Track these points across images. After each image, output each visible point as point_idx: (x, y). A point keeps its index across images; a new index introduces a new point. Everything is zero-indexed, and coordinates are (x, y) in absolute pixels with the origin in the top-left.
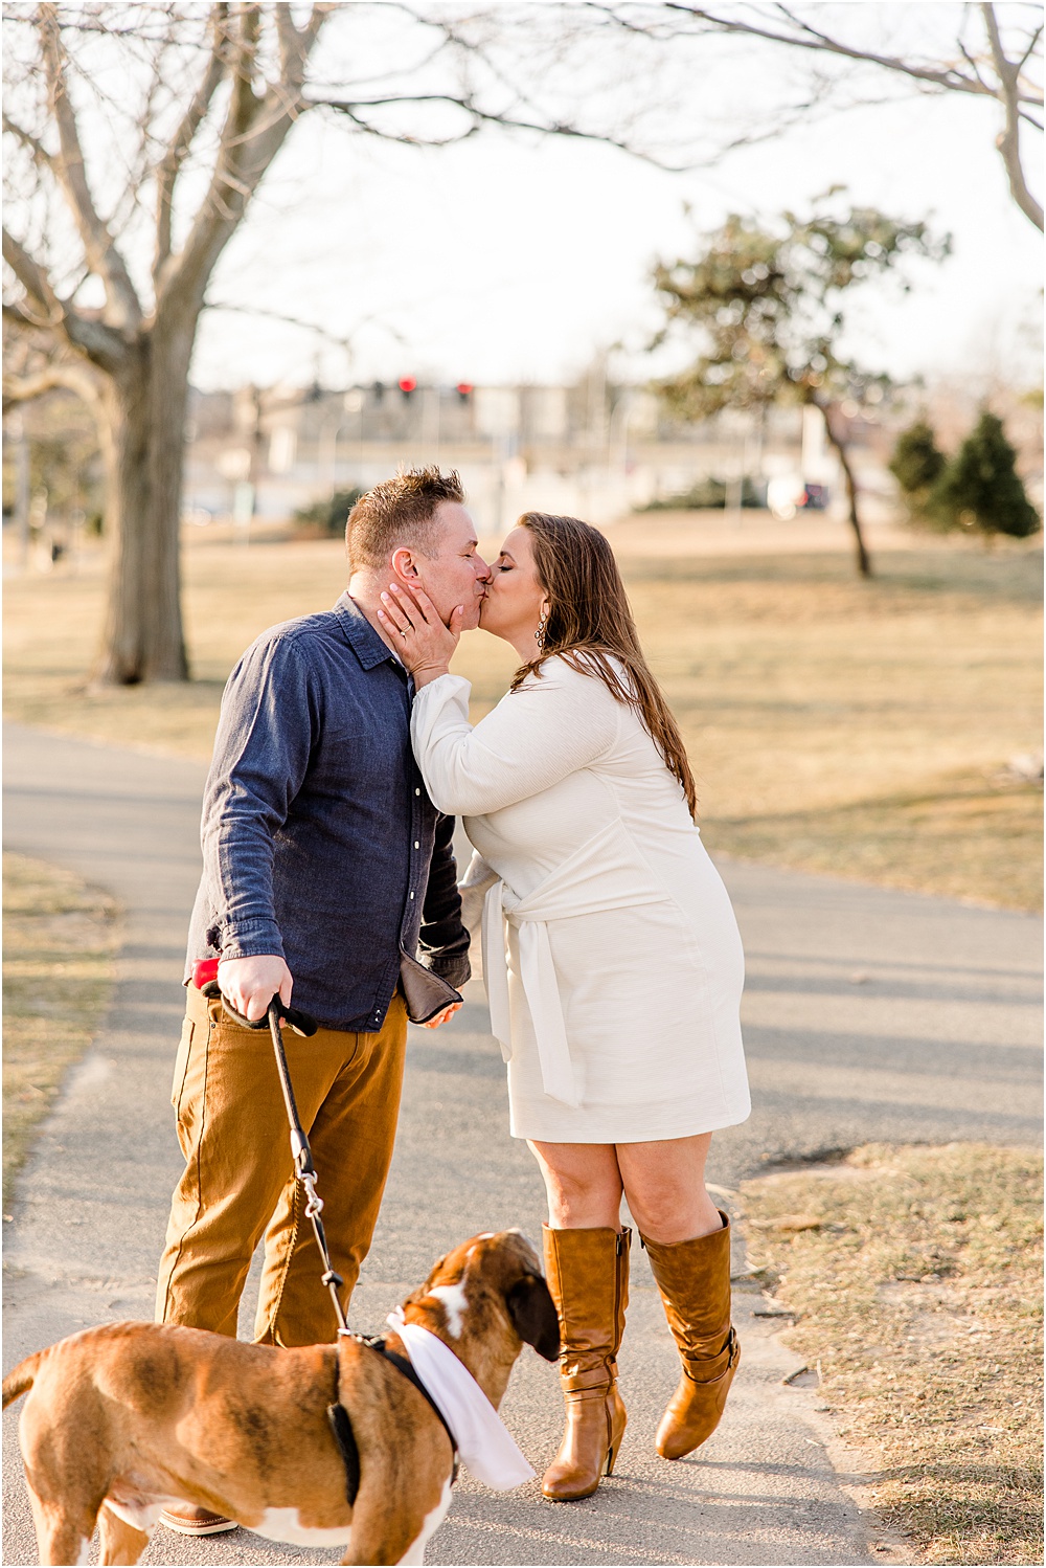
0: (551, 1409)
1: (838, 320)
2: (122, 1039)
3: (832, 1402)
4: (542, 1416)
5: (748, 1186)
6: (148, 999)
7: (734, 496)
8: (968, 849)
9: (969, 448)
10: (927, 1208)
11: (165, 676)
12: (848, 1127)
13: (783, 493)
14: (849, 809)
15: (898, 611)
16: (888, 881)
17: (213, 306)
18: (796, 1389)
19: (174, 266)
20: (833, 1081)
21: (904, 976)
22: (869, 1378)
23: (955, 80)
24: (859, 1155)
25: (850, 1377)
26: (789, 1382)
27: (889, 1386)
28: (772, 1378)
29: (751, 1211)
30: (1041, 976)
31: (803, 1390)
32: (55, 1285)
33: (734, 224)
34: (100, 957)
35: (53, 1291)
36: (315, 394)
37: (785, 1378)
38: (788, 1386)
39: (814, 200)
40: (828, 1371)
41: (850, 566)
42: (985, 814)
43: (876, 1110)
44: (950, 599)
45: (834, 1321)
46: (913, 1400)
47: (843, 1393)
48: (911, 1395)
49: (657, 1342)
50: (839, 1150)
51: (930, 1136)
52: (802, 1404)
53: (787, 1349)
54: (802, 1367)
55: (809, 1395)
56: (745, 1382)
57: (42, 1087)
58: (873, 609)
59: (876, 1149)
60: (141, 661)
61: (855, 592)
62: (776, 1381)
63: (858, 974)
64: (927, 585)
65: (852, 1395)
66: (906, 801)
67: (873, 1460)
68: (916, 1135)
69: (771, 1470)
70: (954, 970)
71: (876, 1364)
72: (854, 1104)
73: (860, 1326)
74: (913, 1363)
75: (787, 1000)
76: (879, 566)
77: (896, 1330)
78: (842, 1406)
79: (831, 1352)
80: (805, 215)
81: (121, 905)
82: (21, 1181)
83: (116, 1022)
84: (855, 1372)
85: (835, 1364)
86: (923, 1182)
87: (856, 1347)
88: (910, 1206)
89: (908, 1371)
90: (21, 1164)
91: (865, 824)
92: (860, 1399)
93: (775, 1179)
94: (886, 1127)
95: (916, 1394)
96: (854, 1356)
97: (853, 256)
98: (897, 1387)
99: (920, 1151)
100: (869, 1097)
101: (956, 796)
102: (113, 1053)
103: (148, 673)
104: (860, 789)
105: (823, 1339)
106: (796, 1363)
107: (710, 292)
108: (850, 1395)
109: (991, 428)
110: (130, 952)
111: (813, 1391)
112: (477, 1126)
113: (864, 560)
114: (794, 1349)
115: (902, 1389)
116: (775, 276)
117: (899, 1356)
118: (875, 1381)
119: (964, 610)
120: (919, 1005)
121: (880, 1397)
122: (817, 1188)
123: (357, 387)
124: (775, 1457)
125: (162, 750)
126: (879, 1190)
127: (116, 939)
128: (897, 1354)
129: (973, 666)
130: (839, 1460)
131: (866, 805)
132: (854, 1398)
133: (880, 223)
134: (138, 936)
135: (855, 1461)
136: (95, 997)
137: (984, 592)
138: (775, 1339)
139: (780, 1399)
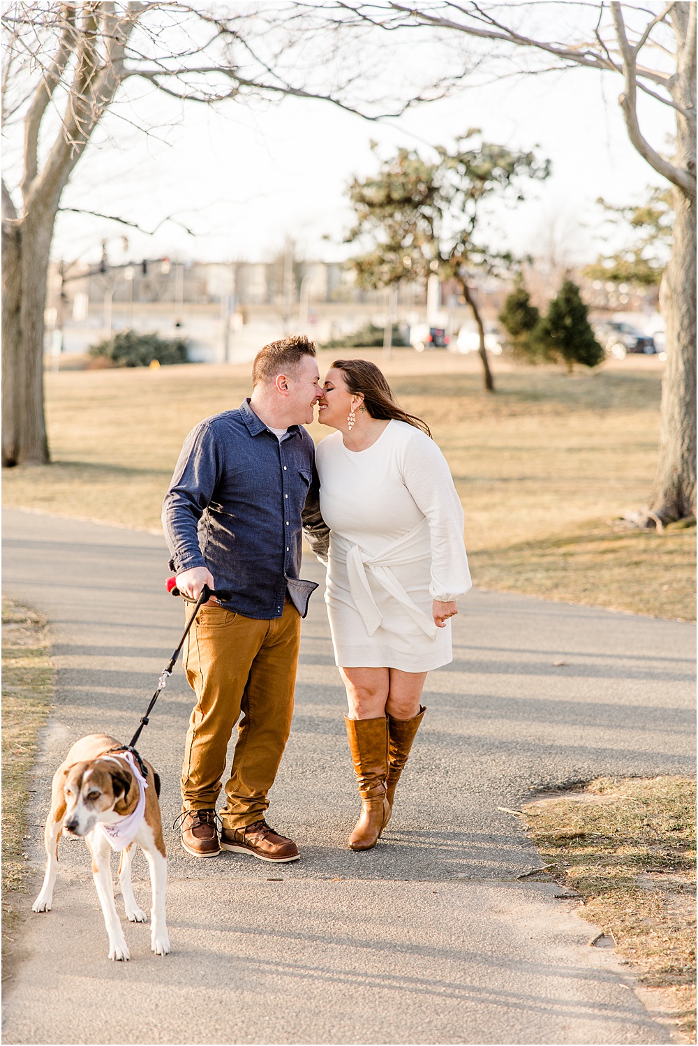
0: (439, 966)
1: (473, 220)
2: (70, 711)
3: (628, 958)
4: (435, 970)
5: (526, 808)
6: (80, 683)
7: (388, 338)
8: (606, 574)
9: (555, 305)
10: (655, 821)
11: (33, 459)
12: (584, 766)
13: (418, 336)
14: (518, 548)
15: (513, 415)
16: (556, 596)
17: (62, 210)
18: (600, 949)
19: (38, 182)
20: (565, 734)
21: (589, 661)
22: (649, 941)
23: (590, 58)
24: (595, 785)
25: (636, 940)
26: (594, 944)
27: (666, 946)
28: (581, 941)
29: (532, 824)
30: (695, 661)
31: (604, 949)
32: (72, 883)
33: (404, 155)
34: (40, 653)
35: (72, 888)
36: (103, 269)
37: (590, 942)
38: (594, 947)
39: (459, 139)
40: (619, 936)
41: (481, 384)
42: (613, 551)
43: (600, 754)
44: (547, 407)
45: (614, 901)
46: (686, 956)
47: (634, 951)
48: (683, 952)
49: (495, 917)
50: (581, 782)
51: (640, 772)
52: (608, 959)
53: (584, 921)
54: (600, 933)
55: (611, 953)
56: (564, 944)
57: (26, 744)
58: (496, 412)
59: (606, 781)
60: (16, 451)
61: (484, 402)
62: (585, 943)
63: (557, 660)
64: (533, 397)
65: (642, 952)
66: (558, 543)
67: (669, 998)
68: (631, 771)
69: (602, 1007)
70: (620, 657)
71: (651, 930)
72: (583, 749)
73: (632, 904)
74: (677, 930)
75: (516, 679)
76: (498, 384)
77: (658, 906)
78: (636, 961)
79: (618, 923)
80: (452, 150)
81: (44, 618)
82: (29, 811)
83: (63, 699)
84: (637, 936)
85: (622, 931)
86: (646, 803)
87: (634, 918)
88: (642, 820)
89: (674, 935)
90: (26, 799)
91: (530, 557)
92: (648, 955)
93: (543, 803)
94: (609, 766)
95: (687, 951)
96: (635, 925)
97: (483, 178)
98: (672, 947)
99: (637, 782)
100: (592, 745)
101: (591, 539)
102: (66, 720)
103: (20, 459)
104: (523, 535)
105: (609, 914)
106: (595, 931)
107: (389, 201)
108: (640, 953)
109: (571, 292)
110: (58, 649)
111: (613, 951)
112: (332, 769)
113: (489, 380)
114: (590, 921)
115: (675, 948)
116: (432, 190)
117: (666, 925)
118: (654, 942)
119: (557, 414)
120: (606, 682)
121: (662, 954)
122: (575, 808)
123: (131, 264)
124: (602, 997)
125: (39, 510)
126: (618, 809)
127: (46, 641)
128: (663, 923)
129: (570, 450)
130: (646, 998)
131: (529, 545)
132: (643, 954)
133: (503, 154)
134: (62, 639)
135: (657, 999)
136: (43, 681)
137: (569, 401)
138: (574, 913)
139: (591, 956)
